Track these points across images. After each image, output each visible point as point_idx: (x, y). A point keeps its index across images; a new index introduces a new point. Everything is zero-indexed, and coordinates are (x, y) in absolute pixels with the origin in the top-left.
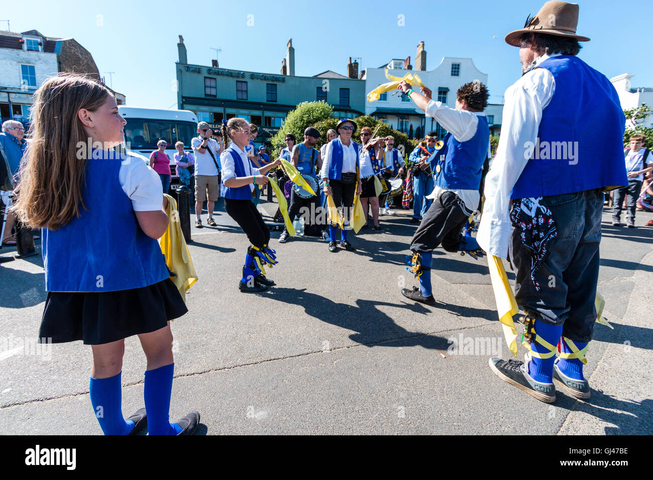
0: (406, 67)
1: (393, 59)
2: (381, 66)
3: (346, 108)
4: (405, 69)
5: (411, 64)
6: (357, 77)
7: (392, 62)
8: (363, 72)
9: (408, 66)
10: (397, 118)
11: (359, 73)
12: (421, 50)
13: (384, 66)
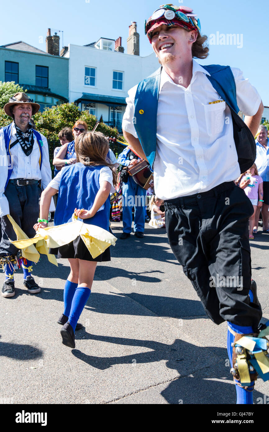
0: (117, 49)
1: (101, 38)
2: (87, 44)
3: (44, 91)
4: (115, 51)
5: (122, 46)
6: (58, 54)
7: (101, 40)
8: (66, 49)
9: (120, 48)
10: (108, 107)
11: (61, 50)
12: (134, 31)
13: (92, 44)
